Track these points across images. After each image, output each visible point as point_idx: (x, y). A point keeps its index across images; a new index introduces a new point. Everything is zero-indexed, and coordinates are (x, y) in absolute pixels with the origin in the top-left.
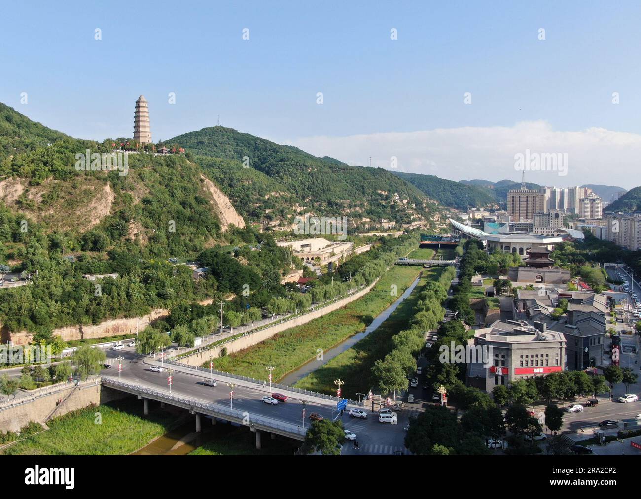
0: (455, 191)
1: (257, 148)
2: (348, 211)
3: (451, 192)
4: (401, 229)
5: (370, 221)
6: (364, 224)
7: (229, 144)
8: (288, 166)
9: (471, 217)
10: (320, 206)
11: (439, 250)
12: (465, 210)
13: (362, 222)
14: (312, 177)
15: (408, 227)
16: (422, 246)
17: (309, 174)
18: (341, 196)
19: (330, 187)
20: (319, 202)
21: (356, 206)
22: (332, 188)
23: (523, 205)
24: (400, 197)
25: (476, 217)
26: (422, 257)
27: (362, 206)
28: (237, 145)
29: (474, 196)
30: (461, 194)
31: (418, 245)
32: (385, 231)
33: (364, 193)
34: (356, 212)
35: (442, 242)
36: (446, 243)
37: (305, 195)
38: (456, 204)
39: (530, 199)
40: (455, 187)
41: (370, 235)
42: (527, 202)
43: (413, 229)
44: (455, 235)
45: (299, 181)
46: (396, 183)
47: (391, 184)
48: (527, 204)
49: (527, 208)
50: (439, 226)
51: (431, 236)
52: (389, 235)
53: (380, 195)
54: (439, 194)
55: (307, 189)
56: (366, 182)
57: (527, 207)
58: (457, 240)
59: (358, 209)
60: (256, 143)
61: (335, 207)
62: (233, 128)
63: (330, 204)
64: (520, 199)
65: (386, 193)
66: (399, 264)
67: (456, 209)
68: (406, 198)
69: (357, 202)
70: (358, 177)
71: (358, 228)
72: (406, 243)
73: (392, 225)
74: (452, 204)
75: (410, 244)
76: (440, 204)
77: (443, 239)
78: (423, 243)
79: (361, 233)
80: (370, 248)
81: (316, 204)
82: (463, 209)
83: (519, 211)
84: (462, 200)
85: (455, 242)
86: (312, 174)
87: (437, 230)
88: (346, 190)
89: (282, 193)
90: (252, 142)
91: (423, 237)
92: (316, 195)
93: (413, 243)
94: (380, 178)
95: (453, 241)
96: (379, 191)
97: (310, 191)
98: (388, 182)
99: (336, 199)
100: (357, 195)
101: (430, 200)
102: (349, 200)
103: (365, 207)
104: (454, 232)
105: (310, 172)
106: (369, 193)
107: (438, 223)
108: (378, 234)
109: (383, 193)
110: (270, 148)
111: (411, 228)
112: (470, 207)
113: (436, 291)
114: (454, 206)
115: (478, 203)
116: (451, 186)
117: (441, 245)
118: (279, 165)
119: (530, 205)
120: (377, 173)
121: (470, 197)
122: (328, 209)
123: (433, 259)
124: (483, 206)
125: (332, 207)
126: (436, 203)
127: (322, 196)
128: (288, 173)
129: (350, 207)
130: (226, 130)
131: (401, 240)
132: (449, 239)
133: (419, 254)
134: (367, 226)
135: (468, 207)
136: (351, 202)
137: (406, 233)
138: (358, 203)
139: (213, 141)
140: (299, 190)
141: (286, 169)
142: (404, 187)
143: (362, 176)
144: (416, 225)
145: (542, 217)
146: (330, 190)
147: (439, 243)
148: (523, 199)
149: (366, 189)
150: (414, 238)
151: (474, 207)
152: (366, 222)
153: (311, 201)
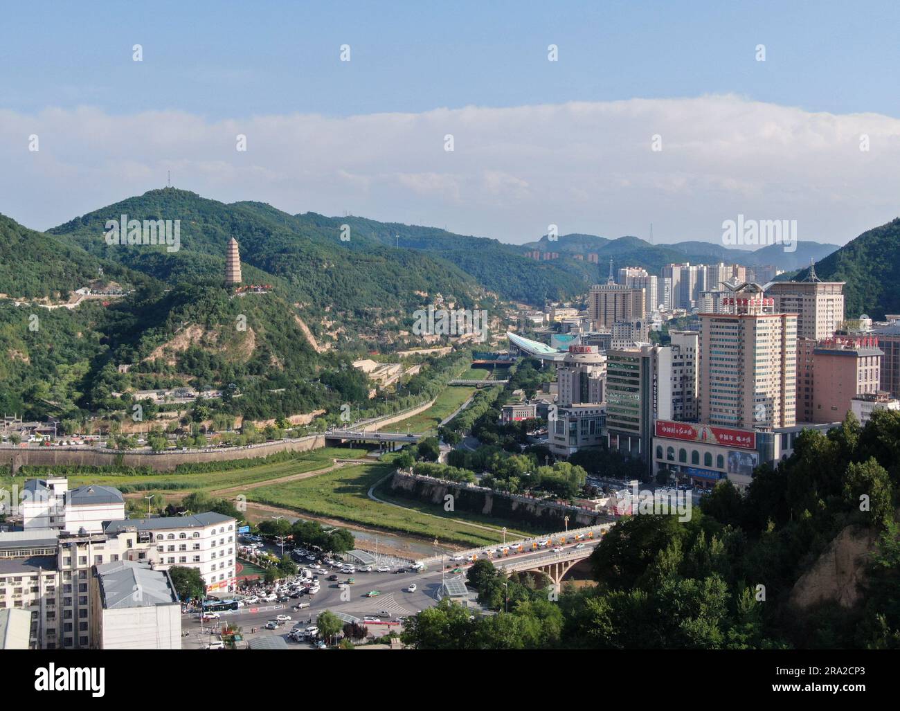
0: (526, 274)
1: (235, 225)
2: (381, 322)
3: (519, 276)
4: (448, 344)
5: (409, 335)
6: (401, 339)
7: (194, 220)
8: (296, 260)
9: (548, 319)
10: (345, 316)
11: (494, 371)
12: (541, 306)
13: (399, 336)
14: (331, 276)
15: (456, 341)
16: (475, 366)
17: (326, 272)
18: (370, 302)
19: (356, 289)
20: (344, 311)
21: (389, 315)
22: (358, 291)
23: (611, 306)
24: (444, 298)
25: (555, 318)
26: (474, 378)
27: (397, 314)
28: (206, 221)
29: (555, 283)
30: (535, 279)
31: (470, 365)
32: (428, 347)
33: (397, 295)
34: (391, 322)
35: (498, 361)
36: (503, 362)
37: (324, 302)
38: (527, 296)
39: (619, 299)
40: (525, 269)
41: (412, 353)
42: (615, 302)
43: (463, 344)
44: (513, 352)
45: (315, 282)
46: (436, 274)
47: (429, 275)
48: (615, 305)
49: (615, 311)
50: (498, 337)
51: (485, 353)
52: (433, 353)
53: (419, 297)
54: (500, 280)
55: (327, 293)
56: (399, 279)
57: (615, 309)
58: (515, 358)
59: (392, 319)
60: (232, 217)
61: (364, 318)
62: (192, 191)
63: (358, 313)
64: (606, 298)
65: (426, 295)
66: (451, 385)
67: (527, 304)
68: (453, 301)
69: (390, 309)
70: (388, 272)
71: (395, 344)
72: (457, 363)
73: (437, 339)
74: (521, 296)
75: (461, 364)
76: (502, 298)
77: (500, 357)
78: (476, 362)
79: (400, 350)
80: (420, 370)
81: (340, 314)
82: (538, 305)
83: (606, 315)
84: (537, 290)
85: (513, 360)
86: (330, 272)
87: (494, 344)
88: (375, 293)
89: (305, 304)
90: (226, 215)
91: (475, 354)
92: (339, 301)
93: (465, 362)
94: (412, 266)
95: (511, 359)
96: (417, 293)
97: (331, 296)
98: (425, 272)
99: (365, 306)
100: (390, 299)
101: (486, 291)
102: (380, 307)
103: (402, 316)
104: (511, 348)
105: (326, 269)
106: (404, 295)
107: (496, 331)
108: (420, 352)
109: (422, 294)
110: (256, 226)
111: (460, 342)
112: (549, 300)
113: (485, 397)
114: (523, 299)
115: (561, 294)
116: (519, 266)
117: (497, 364)
118: (283, 258)
119: (619, 307)
120: (409, 260)
121: (549, 284)
122: (356, 320)
123: (487, 379)
124: (570, 299)
125: (361, 317)
126: (495, 295)
127: (348, 303)
128: (297, 271)
129: (383, 316)
130: (184, 195)
131: (450, 359)
132: (505, 357)
133: (472, 375)
134: (406, 342)
135: (546, 301)
136: (383, 310)
137: (455, 350)
138: (392, 310)
139: (170, 215)
140: (317, 294)
141: (295, 265)
142: (447, 280)
143: (393, 271)
144: (466, 338)
145: (621, 327)
146: (356, 294)
147: (495, 362)
148: (611, 298)
149: (400, 289)
150: (465, 356)
151: (555, 301)
152: (404, 337)
153: (333, 310)
